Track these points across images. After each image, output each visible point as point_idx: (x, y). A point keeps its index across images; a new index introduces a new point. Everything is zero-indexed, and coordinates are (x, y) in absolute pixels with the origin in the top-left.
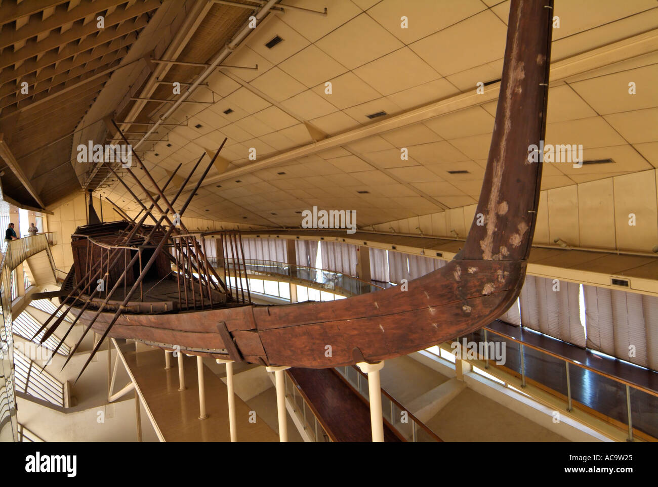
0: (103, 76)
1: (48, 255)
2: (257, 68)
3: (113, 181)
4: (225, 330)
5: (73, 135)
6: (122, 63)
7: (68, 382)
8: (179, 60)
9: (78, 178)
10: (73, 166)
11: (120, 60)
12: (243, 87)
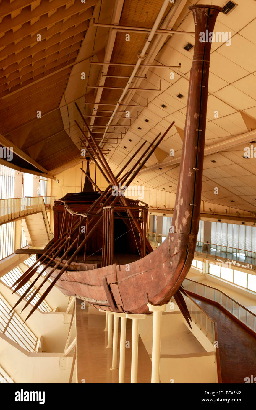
0: (67, 68)
1: (44, 218)
2: (180, 67)
3: (108, 150)
4: (105, 283)
5: (59, 109)
6: (77, 60)
7: (42, 337)
8: (111, 61)
9: (77, 145)
10: (69, 135)
11: (75, 59)
12: (182, 78)
